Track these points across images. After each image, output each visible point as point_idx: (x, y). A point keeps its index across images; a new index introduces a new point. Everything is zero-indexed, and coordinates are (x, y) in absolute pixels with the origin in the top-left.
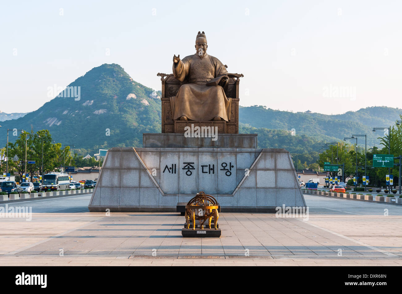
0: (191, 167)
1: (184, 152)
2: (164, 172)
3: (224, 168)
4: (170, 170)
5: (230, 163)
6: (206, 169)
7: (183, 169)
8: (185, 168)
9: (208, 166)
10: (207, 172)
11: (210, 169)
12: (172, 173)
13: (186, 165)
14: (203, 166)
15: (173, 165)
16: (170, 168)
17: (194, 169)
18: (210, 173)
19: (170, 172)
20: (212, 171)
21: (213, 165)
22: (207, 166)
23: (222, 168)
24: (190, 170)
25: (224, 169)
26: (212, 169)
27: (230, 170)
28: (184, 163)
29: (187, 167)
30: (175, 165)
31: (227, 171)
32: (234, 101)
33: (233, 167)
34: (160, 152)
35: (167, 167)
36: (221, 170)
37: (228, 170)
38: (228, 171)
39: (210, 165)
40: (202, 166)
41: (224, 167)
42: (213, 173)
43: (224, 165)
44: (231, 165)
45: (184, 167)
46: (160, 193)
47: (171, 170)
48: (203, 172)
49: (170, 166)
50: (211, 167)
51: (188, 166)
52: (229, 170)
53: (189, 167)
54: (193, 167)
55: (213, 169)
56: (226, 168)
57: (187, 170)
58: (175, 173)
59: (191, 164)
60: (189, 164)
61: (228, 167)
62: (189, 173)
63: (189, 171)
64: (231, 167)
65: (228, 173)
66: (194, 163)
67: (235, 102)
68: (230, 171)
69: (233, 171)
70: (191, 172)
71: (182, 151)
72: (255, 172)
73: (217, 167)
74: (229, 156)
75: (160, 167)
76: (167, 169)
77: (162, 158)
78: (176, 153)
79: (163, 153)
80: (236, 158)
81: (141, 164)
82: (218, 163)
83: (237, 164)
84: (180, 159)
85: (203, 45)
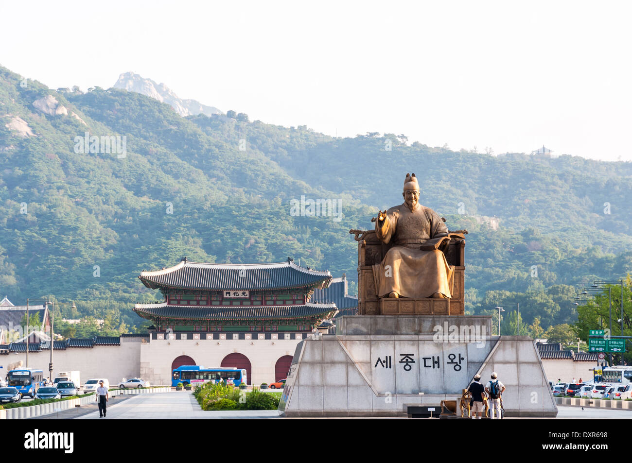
0: (409, 360)
1: (400, 340)
2: (376, 366)
3: (452, 361)
4: (383, 364)
5: (460, 355)
6: (429, 363)
7: (400, 362)
8: (403, 361)
9: (432, 359)
10: (430, 367)
11: (434, 362)
12: (387, 367)
13: (403, 357)
14: (425, 359)
15: (387, 357)
16: (384, 362)
17: (414, 362)
18: (434, 367)
19: (383, 366)
20: (436, 365)
21: (438, 357)
22: (430, 358)
23: (450, 361)
24: (409, 364)
25: (452, 362)
26: (436, 362)
27: (460, 363)
28: (401, 355)
29: (405, 360)
30: (390, 357)
33: (463, 359)
34: (370, 341)
35: (379, 360)
36: (448, 363)
37: (457, 363)
38: (457, 365)
39: (433, 357)
40: (423, 358)
41: (452, 360)
42: (439, 367)
43: (452, 357)
44: (461, 357)
45: (402, 360)
46: (373, 392)
47: (385, 364)
48: (425, 366)
49: (383, 359)
50: (436, 360)
51: (407, 358)
53: (407, 360)
54: (412, 360)
55: (438, 362)
56: (454, 361)
57: (405, 364)
58: (390, 367)
59: (410, 356)
60: (407, 356)
61: (457, 360)
62: (407, 367)
63: (407, 365)
64: (461, 359)
65: (458, 368)
66: (413, 355)
67: (460, 271)
69: (464, 364)
70: (409, 365)
71: (398, 340)
72: (492, 365)
73: (442, 360)
74: (458, 345)
75: (371, 360)
76: (379, 362)
77: (373, 349)
78: (391, 342)
79: (374, 343)
80: (467, 348)
81: (348, 357)
82: (444, 354)
83: (468, 355)
84: (396, 350)
85: (415, 193)
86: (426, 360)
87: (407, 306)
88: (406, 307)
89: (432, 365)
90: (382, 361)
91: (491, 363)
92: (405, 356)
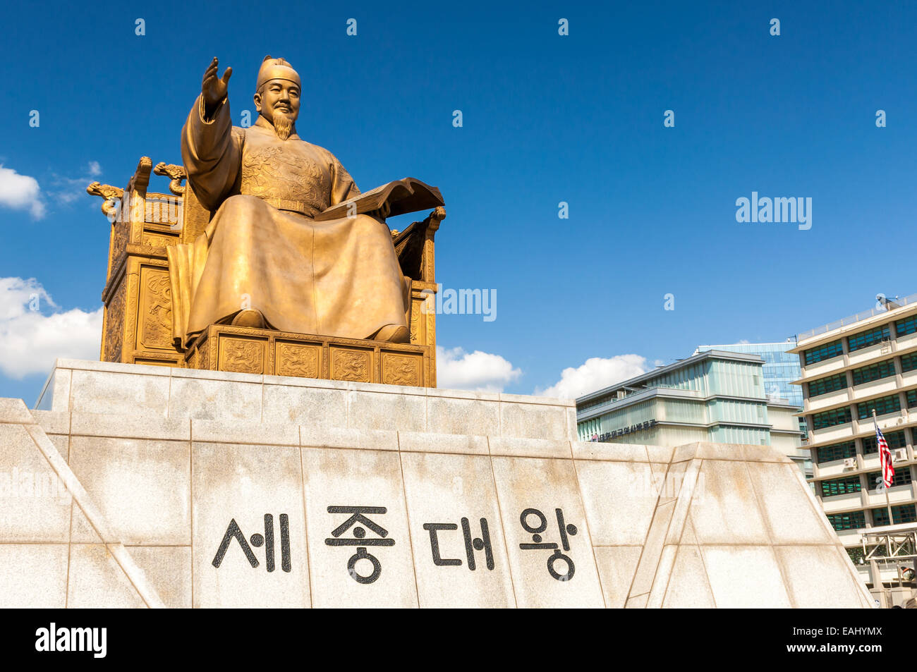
0: (370, 534)
1: (325, 447)
2: (216, 563)
3: (537, 538)
4: (253, 548)
5: (559, 512)
6: (452, 545)
7: (329, 542)
8: (342, 536)
9: (460, 528)
10: (458, 562)
11: (471, 545)
12: (271, 567)
13: (343, 518)
14: (432, 528)
15: (268, 518)
16: (256, 540)
17: (391, 542)
18: (472, 566)
19: (254, 562)
20: (480, 555)
21: (484, 523)
22: (454, 527)
23: (528, 538)
24: (370, 549)
25: (537, 545)
26: (479, 544)
27: (567, 548)
28: (332, 510)
29: (349, 534)
30: (284, 519)
31: (551, 552)
32: (420, 291)
33: (573, 529)
34: (190, 442)
35: (233, 530)
36: (524, 546)
37: (554, 546)
38: (558, 555)
39: (465, 521)
40: (426, 526)
41: (536, 532)
42: (491, 565)
43: (533, 521)
44: (566, 524)
45: (337, 532)
47: (260, 552)
48: (437, 561)
49: (252, 526)
50: (476, 533)
51: (358, 524)
52: (561, 547)
53: (358, 532)
54: (382, 532)
55: (485, 544)
56: (545, 537)
57: (352, 550)
58: (286, 567)
59: (371, 517)
60: (358, 512)
61: (552, 534)
62: (364, 568)
63: (362, 554)
64: (568, 530)
65: (561, 567)
66: (382, 510)
68: (563, 552)
69: (579, 549)
70: (373, 559)
71: (315, 443)
72: (696, 554)
73: (500, 532)
74: (545, 475)
75: (195, 533)
76: (234, 541)
77: (202, 476)
78: (287, 452)
79: (206, 451)
80: (577, 488)
81: (76, 508)
82: (503, 508)
83: (589, 515)
84: (307, 487)
85: (292, 91)
86: (439, 533)
87: (295, 359)
88: (294, 363)
89: (463, 556)
90: (248, 539)
91: (691, 547)
92: (349, 515)
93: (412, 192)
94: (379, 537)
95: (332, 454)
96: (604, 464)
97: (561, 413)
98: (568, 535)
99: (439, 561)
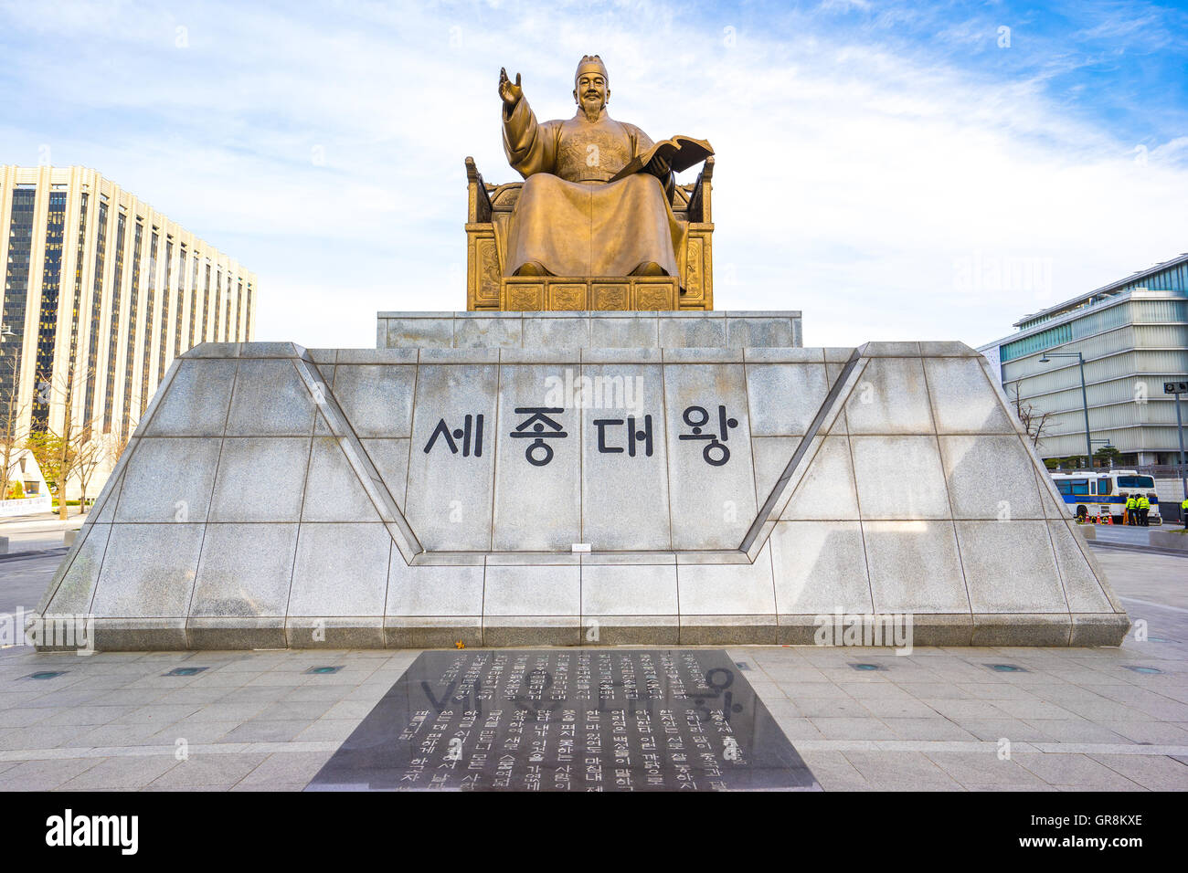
0: (548, 429)
1: (519, 364)
2: (427, 450)
3: (697, 431)
4: (454, 439)
5: (722, 409)
6: (617, 436)
7: (513, 435)
8: (524, 430)
9: (626, 422)
10: (620, 450)
11: (633, 436)
12: (466, 453)
13: (527, 417)
14: (601, 424)
15: (468, 418)
16: (458, 433)
17: (564, 435)
18: (632, 453)
19: (454, 450)
20: (641, 445)
21: (648, 419)
22: (620, 422)
23: (689, 430)
24: (546, 440)
25: (697, 435)
26: (641, 436)
27: (725, 437)
28: (518, 411)
29: (530, 429)
30: (480, 418)
31: (709, 442)
32: (698, 231)
33: (734, 423)
34: (417, 365)
35: (442, 426)
36: (682, 437)
37: (713, 437)
38: (716, 444)
39: (631, 418)
40: (596, 422)
41: (697, 425)
42: (649, 452)
43: (696, 417)
44: (727, 419)
45: (520, 427)
46: (394, 547)
47: (459, 443)
49: (455, 424)
50: (640, 426)
51: (538, 421)
52: (719, 438)
53: (539, 427)
54: (558, 427)
55: (647, 436)
56: (705, 430)
57: (532, 441)
58: (478, 453)
59: (551, 416)
60: (540, 412)
61: (713, 427)
62: (539, 454)
63: (539, 444)
64: (728, 423)
65: (716, 454)
66: (561, 411)
67: (700, 234)
68: (721, 442)
69: (738, 441)
70: (548, 447)
71: (510, 361)
72: (844, 442)
73: (662, 426)
74: (713, 377)
75: (414, 429)
76: (441, 434)
77: (423, 390)
78: (487, 369)
79: (429, 370)
80: (744, 387)
81: (319, 415)
82: (668, 406)
83: (752, 410)
84: (501, 395)
85: (598, 80)
86: (607, 427)
87: (565, 296)
89: (626, 446)
90: (451, 434)
91: (839, 437)
92: (532, 415)
93: (679, 147)
94: (554, 431)
95: (524, 369)
96: (776, 366)
97: (786, 324)
98: (728, 427)
99: (602, 448)
